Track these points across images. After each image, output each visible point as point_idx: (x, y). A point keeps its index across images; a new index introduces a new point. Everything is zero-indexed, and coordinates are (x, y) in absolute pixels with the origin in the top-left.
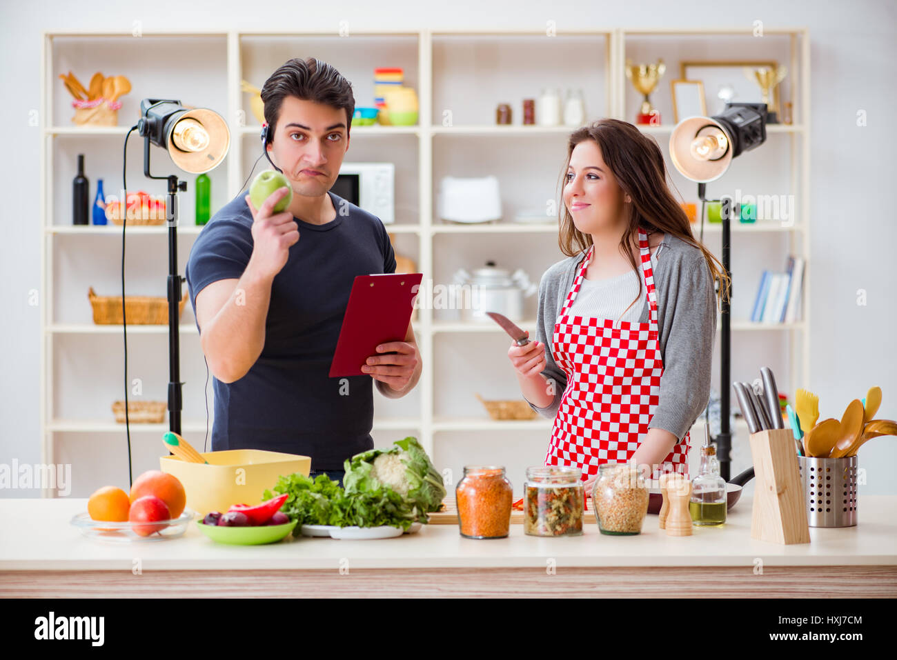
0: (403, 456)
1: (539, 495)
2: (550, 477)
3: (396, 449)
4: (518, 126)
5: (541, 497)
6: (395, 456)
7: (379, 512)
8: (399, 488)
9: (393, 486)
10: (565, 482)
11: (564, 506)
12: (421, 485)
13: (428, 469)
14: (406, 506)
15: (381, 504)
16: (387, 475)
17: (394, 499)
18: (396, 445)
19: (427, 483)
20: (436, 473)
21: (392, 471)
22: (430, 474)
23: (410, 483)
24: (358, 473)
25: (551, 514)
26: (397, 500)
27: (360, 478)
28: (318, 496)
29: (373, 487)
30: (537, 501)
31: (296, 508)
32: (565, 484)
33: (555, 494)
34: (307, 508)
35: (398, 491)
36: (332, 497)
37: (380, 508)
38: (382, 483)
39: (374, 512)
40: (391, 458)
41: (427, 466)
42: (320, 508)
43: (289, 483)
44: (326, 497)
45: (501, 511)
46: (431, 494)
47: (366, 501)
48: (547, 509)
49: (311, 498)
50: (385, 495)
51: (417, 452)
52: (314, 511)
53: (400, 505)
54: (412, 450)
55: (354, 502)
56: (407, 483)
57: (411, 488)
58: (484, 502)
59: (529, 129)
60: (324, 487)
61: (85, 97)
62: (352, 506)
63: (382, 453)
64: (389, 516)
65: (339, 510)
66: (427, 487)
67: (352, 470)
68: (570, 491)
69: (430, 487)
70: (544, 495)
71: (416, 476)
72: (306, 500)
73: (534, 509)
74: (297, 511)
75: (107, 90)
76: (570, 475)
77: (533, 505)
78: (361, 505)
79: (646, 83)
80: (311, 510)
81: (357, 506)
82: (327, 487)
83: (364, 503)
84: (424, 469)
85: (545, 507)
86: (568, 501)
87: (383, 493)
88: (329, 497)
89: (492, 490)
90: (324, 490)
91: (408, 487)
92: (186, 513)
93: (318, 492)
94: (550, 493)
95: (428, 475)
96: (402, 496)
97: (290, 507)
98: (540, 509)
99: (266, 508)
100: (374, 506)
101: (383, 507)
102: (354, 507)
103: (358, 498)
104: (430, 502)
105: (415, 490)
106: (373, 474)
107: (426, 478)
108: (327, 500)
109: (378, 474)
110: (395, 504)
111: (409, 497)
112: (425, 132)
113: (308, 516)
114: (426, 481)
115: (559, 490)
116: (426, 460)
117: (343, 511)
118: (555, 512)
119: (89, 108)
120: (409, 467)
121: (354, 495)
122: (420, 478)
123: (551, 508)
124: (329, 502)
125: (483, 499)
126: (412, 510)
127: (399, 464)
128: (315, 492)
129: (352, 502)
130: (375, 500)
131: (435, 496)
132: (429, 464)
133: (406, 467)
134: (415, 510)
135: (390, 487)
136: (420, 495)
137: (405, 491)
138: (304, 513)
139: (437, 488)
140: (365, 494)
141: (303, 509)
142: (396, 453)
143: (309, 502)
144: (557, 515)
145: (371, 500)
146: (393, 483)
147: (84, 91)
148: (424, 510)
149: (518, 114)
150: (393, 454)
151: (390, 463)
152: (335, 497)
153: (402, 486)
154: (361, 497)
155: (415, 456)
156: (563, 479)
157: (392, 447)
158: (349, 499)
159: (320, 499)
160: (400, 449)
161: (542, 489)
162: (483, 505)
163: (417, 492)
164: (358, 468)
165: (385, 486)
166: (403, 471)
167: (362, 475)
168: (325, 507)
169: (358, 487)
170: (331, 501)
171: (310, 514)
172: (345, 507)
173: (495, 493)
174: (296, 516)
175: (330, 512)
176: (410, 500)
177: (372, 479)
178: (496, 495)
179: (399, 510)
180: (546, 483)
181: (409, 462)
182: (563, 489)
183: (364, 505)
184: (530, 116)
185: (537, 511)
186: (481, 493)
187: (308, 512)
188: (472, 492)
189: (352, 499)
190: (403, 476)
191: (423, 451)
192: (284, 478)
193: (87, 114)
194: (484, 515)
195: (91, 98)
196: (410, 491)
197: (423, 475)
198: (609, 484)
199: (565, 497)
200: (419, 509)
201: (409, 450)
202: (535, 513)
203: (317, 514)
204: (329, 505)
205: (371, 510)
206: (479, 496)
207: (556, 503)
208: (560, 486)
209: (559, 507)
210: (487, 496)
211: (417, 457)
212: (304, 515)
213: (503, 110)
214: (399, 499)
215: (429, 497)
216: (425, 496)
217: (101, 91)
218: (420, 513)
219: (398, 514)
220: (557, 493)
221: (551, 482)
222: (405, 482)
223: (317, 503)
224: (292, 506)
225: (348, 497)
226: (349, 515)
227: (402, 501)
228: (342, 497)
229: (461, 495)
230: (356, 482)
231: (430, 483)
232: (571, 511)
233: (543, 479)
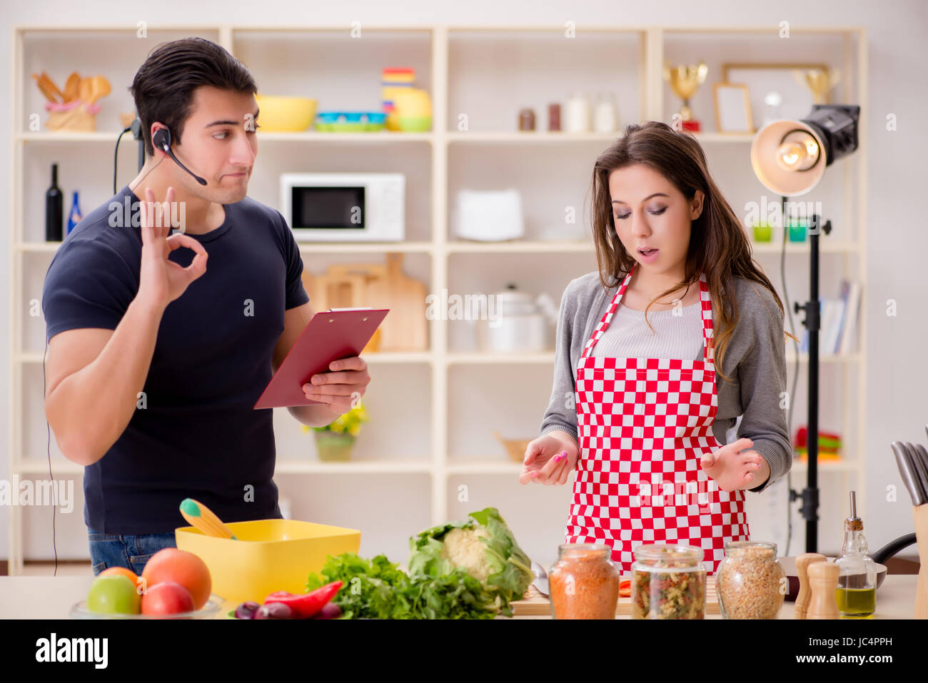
0: (480, 532)
1: (652, 582)
2: (664, 559)
3: (471, 522)
4: (542, 134)
5: (654, 584)
6: (471, 532)
7: (454, 603)
8: (476, 572)
9: (469, 569)
10: (684, 565)
11: (683, 595)
12: (505, 568)
13: (512, 548)
14: (488, 595)
15: (457, 592)
16: (461, 555)
17: (472, 586)
18: (471, 518)
19: (512, 567)
20: (523, 553)
21: (468, 551)
22: (516, 555)
23: (491, 566)
24: (426, 553)
25: (667, 605)
26: (475, 588)
27: (429, 559)
28: (377, 582)
29: (445, 571)
30: (649, 589)
31: (349, 597)
32: (685, 568)
33: (671, 581)
34: (364, 598)
35: (476, 576)
36: (394, 583)
37: (455, 598)
38: (455, 565)
39: (449, 604)
40: (465, 534)
41: (511, 545)
42: (380, 598)
43: (340, 565)
44: (386, 583)
45: (606, 602)
46: (516, 580)
47: (439, 590)
48: (661, 600)
49: (369, 585)
50: (461, 581)
51: (498, 526)
52: (373, 601)
53: (479, 594)
54: (491, 525)
55: (424, 591)
56: (487, 566)
57: (492, 572)
58: (586, 590)
59: (555, 137)
60: (382, 568)
61: (59, 100)
62: (421, 596)
63: (454, 528)
64: (466, 608)
65: (404, 601)
66: (512, 571)
67: (418, 549)
68: (690, 577)
69: (515, 571)
70: (658, 582)
71: (498, 558)
72: (363, 588)
73: (645, 599)
74: (351, 601)
75: (84, 91)
76: (690, 558)
77: (644, 594)
78: (433, 594)
79: (685, 86)
80: (369, 600)
81: (428, 596)
82: (386, 570)
83: (436, 591)
84: (507, 548)
85: (659, 596)
86: (687, 589)
87: (460, 578)
88: (390, 583)
89: (595, 576)
90: (383, 574)
91: (488, 570)
92: (212, 602)
93: (377, 576)
94: (666, 579)
95: (513, 555)
96: (482, 582)
97: (342, 597)
98: (653, 599)
99: (314, 598)
100: (449, 595)
101: (460, 597)
102: (424, 597)
103: (428, 585)
104: (516, 590)
105: (497, 574)
106: (445, 554)
107: (510, 559)
108: (389, 587)
109: (451, 554)
110: (474, 592)
111: (489, 583)
112: (440, 140)
113: (365, 608)
114: (511, 563)
115: (676, 575)
116: (511, 537)
117: (410, 601)
118: (672, 603)
119: (64, 112)
120: (489, 546)
121: (423, 581)
122: (503, 559)
123: (666, 598)
124: (391, 589)
125: (583, 588)
126: (494, 600)
127: (476, 541)
128: (372, 577)
129: (421, 591)
130: (450, 588)
131: (521, 582)
132: (514, 543)
133: (485, 546)
134: (498, 600)
135: (466, 571)
136: (503, 581)
137: (484, 575)
138: (360, 603)
139: (523, 572)
140: (436, 581)
141: (359, 599)
142: (471, 528)
143: (367, 590)
144: (674, 607)
145: (444, 589)
146: (470, 565)
147: (59, 92)
148: (508, 599)
149: (543, 119)
150: (468, 529)
151: (465, 540)
152: (398, 584)
153: (480, 568)
154: (432, 585)
155: (496, 532)
156: (682, 561)
157: (465, 522)
158: (417, 587)
159: (380, 587)
160: (476, 523)
161: (656, 574)
162: (584, 594)
163: (499, 577)
164: (426, 547)
165: (460, 569)
166: (481, 550)
167: (431, 556)
168: (387, 597)
169: (427, 571)
170: (394, 588)
171: (368, 606)
172: (411, 597)
173: (598, 580)
174: (350, 607)
175: (393, 603)
176: (493, 588)
177: (443, 560)
178: (600, 582)
179: (478, 600)
180: (659, 567)
181: (490, 539)
182: (682, 574)
183: (436, 594)
184: (556, 122)
185: (649, 602)
186: (582, 580)
187: (365, 603)
188: (570, 579)
189: (421, 586)
190: (481, 558)
191: (506, 525)
192: (333, 559)
193: (63, 118)
194: (585, 608)
195: (67, 100)
196: (490, 576)
197: (507, 556)
198: (738, 568)
199: (684, 585)
200: (503, 598)
201: (489, 524)
202: (646, 604)
203: (377, 606)
204: (392, 594)
205: (445, 601)
206: (579, 583)
207: (674, 592)
208: (678, 571)
209: (677, 597)
210: (589, 583)
211: (499, 533)
212: (360, 607)
213: (526, 116)
214: (477, 585)
215: (514, 584)
216: (509, 582)
217: (78, 93)
218: (504, 604)
219: (478, 606)
220: (675, 579)
221: (666, 566)
222: (484, 565)
223: (376, 591)
224: (344, 595)
225: (416, 584)
226: (417, 607)
227: (482, 589)
228: (408, 584)
229: (556, 582)
230: (425, 565)
231: (515, 566)
232: (691, 602)
233: (657, 561)
